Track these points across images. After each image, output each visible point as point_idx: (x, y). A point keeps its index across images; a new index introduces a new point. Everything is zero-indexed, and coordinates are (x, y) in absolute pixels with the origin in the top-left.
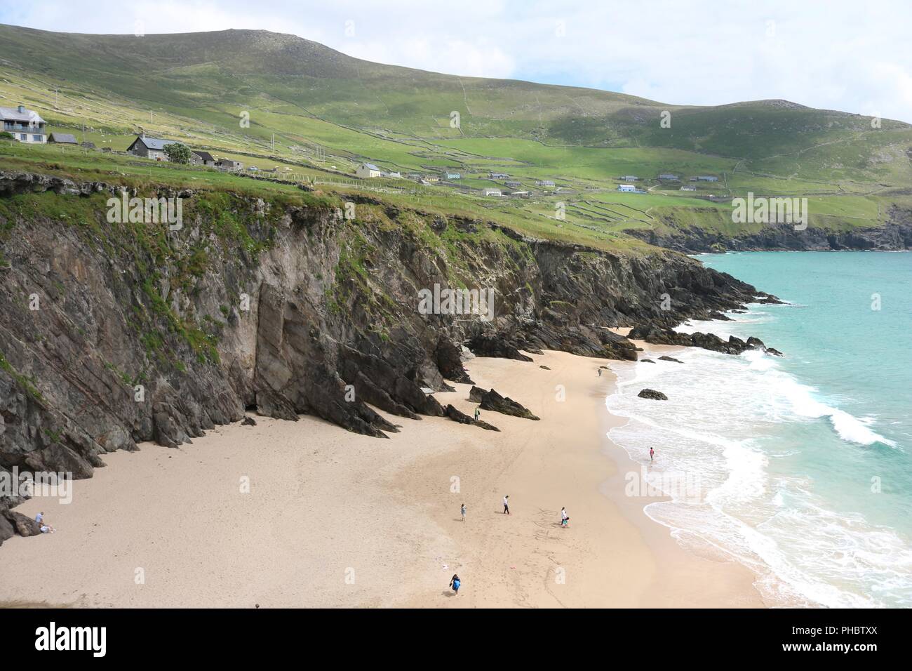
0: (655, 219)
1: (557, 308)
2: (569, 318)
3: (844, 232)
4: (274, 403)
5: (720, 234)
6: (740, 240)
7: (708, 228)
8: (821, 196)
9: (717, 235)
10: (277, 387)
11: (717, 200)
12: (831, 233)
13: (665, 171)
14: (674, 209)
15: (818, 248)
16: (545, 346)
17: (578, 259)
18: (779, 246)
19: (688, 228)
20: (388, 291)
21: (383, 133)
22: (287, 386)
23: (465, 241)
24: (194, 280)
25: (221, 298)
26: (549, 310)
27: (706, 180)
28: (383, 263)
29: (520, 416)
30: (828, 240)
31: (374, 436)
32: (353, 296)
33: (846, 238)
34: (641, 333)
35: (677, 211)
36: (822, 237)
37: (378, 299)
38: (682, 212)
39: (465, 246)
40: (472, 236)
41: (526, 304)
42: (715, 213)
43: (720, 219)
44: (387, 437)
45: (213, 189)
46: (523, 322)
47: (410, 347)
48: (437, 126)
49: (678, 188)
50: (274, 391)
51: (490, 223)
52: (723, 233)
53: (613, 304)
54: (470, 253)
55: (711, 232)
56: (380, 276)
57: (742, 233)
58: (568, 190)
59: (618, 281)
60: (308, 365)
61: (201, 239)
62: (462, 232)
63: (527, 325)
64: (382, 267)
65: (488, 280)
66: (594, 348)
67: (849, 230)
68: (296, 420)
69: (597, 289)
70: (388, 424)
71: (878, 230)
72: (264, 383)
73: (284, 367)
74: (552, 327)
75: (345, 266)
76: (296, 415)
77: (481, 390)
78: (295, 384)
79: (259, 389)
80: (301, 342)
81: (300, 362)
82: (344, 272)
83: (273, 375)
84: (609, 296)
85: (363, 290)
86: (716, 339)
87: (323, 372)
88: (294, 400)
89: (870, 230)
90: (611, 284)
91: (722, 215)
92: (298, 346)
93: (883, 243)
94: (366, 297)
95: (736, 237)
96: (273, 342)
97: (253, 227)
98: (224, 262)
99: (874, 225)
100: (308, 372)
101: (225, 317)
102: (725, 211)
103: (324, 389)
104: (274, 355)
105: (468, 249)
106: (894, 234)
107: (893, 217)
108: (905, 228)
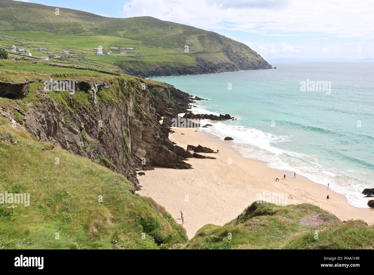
1: (170, 111)
2: (175, 114)
3: (183, 68)
6: (148, 73)
7: (136, 69)
8: (173, 55)
11: (136, 57)
13: (112, 46)
14: (121, 62)
15: (175, 74)
17: (155, 90)
18: (162, 75)
19: (128, 69)
20: (147, 113)
22: (145, 157)
27: (129, 49)
29: (211, 153)
30: (178, 71)
31: (188, 169)
33: (184, 70)
34: (188, 116)
35: (123, 62)
36: (176, 71)
37: (146, 117)
38: (125, 63)
42: (137, 63)
43: (139, 65)
44: (193, 168)
45: (115, 79)
49: (119, 53)
55: (137, 71)
58: (76, 55)
67: (185, 67)
68: (154, 169)
69: (163, 101)
70: (187, 164)
71: (194, 67)
72: (136, 157)
73: (143, 149)
74: (170, 118)
75: (136, 105)
76: (152, 167)
77: (192, 146)
78: (148, 155)
79: (135, 160)
80: (149, 138)
81: (149, 146)
82: (136, 107)
83: (139, 154)
84: (166, 103)
85: (142, 114)
86: (215, 116)
87: (161, 149)
88: (149, 162)
89: (192, 67)
90: (165, 98)
91: (140, 63)
92: (147, 140)
93: (196, 72)
94: (143, 116)
95: (146, 72)
96: (139, 140)
97: (124, 93)
98: (124, 110)
99: (192, 65)
100: (154, 150)
101: (126, 133)
102: (141, 62)
103: (163, 155)
104: (139, 146)
105: (138, 91)
106: (199, 68)
107: (197, 62)
108: (202, 66)
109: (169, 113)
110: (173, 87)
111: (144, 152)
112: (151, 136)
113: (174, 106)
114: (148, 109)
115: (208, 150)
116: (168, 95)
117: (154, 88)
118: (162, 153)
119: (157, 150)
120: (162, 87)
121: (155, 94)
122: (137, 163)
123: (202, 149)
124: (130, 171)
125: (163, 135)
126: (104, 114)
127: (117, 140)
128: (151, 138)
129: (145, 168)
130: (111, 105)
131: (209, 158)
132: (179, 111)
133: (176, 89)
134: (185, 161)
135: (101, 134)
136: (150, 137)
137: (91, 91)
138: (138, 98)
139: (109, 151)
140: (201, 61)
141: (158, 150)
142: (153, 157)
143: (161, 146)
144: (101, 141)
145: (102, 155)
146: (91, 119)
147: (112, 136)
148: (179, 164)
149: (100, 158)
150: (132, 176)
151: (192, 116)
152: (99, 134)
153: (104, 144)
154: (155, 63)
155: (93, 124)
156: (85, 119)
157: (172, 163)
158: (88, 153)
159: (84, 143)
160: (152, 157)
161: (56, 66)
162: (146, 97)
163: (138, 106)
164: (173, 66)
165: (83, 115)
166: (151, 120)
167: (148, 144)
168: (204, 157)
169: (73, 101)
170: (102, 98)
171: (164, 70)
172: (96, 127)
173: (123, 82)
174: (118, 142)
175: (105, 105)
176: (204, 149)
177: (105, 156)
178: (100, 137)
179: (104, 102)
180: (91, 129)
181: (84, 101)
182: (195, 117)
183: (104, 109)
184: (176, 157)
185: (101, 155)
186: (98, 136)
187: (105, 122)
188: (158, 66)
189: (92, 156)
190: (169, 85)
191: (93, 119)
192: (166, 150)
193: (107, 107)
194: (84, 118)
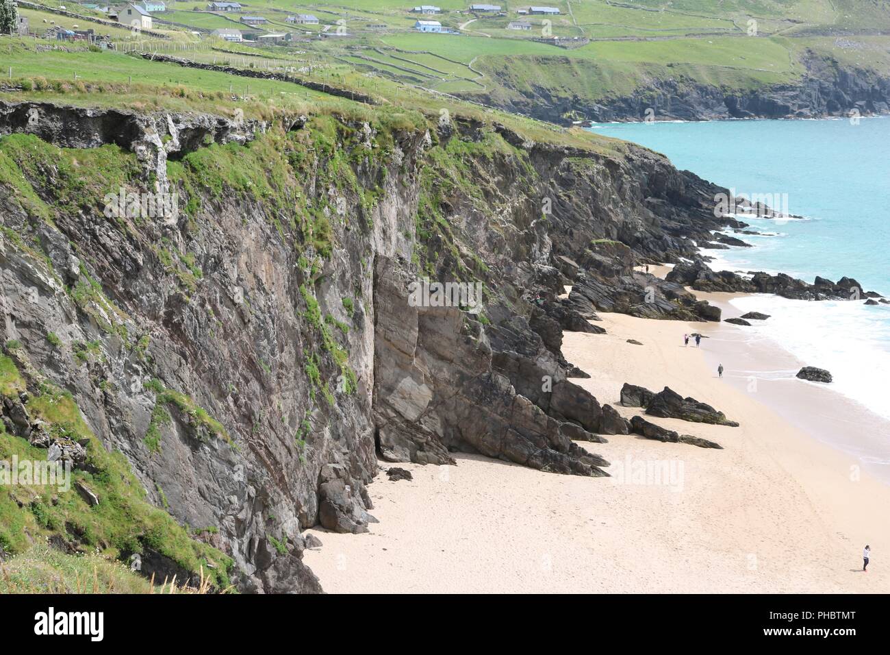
0: (486, 77)
1: (603, 249)
2: (621, 264)
3: (748, 91)
4: (412, 440)
5: (575, 97)
6: (605, 105)
7: (559, 88)
8: (711, 37)
9: (571, 98)
10: (412, 415)
11: (567, 44)
12: (729, 93)
14: (507, 59)
15: (713, 115)
16: (593, 306)
17: (568, 168)
19: (530, 89)
20: (474, 248)
22: (427, 412)
23: (474, 155)
24: (321, 262)
25: (344, 285)
26: (593, 254)
27: (543, 13)
28: (465, 206)
29: (714, 423)
30: (726, 103)
31: (588, 475)
32: (441, 261)
33: (750, 100)
34: (684, 276)
35: (511, 62)
36: (718, 100)
37: (468, 263)
38: (520, 63)
39: (475, 161)
40: (479, 144)
41: (542, 244)
42: (566, 65)
43: (574, 74)
44: (608, 475)
46: (540, 271)
47: (516, 332)
49: (503, 26)
50: (407, 421)
51: (494, 124)
52: (580, 96)
53: (615, 232)
54: (482, 172)
55: (562, 95)
56: (463, 225)
57: (608, 95)
59: (619, 199)
60: (463, 377)
61: (319, 195)
62: (467, 142)
63: (544, 274)
64: (464, 211)
65: (505, 212)
66: (662, 305)
67: (754, 89)
68: (454, 463)
69: (597, 211)
70: (590, 455)
71: (793, 88)
72: (389, 411)
73: (420, 383)
74: (600, 278)
75: (427, 216)
76: (451, 455)
77: (639, 389)
78: (439, 408)
79: (385, 421)
80: (445, 343)
81: (445, 374)
82: (428, 225)
83: (403, 398)
84: (610, 221)
85: (450, 251)
86: (794, 281)
87: (491, 387)
88: (440, 432)
89: (783, 88)
90: (609, 203)
91: (576, 67)
92: (441, 351)
93: (800, 107)
94: (456, 261)
95: (599, 102)
96: (405, 347)
97: (359, 168)
98: (347, 229)
99: (787, 81)
100: (461, 389)
101: (349, 316)
102: (581, 62)
103: (494, 412)
104: (404, 367)
105: (479, 167)
106: (813, 93)
107: (809, 68)
108: (827, 84)
109: (598, 257)
110: (663, 161)
111: (424, 394)
112: (453, 337)
113: (641, 233)
114: (481, 235)
115: (700, 410)
116: (620, 190)
117: (565, 160)
118: (491, 402)
119: (472, 390)
120: (597, 157)
121: (566, 183)
122: (393, 434)
123: (678, 403)
124: (334, 459)
125: (532, 338)
126: (200, 233)
127: (267, 336)
128: (454, 342)
129: (419, 453)
130: (238, 204)
131: (691, 440)
132: (662, 254)
133: (673, 168)
134: (581, 444)
135: (176, 303)
136: (450, 340)
137: (143, 148)
138: (443, 189)
139: (212, 369)
140: (825, 64)
141: (477, 391)
142: (458, 416)
143: (489, 377)
144: (176, 330)
145: (169, 379)
146: (129, 247)
147: (234, 318)
148: (553, 451)
149: (158, 390)
150: (339, 477)
151: (703, 275)
152: (168, 304)
153: (186, 342)
154: (636, 70)
155: (138, 268)
156: (104, 245)
157: (527, 446)
158: (92, 367)
159: (85, 332)
160: (452, 416)
161: (168, 60)
162: (512, 189)
163: (440, 219)
164: (707, 80)
165: (94, 230)
166: (488, 277)
167: (440, 363)
168: (673, 438)
169: (62, 178)
170: (202, 173)
171: (669, 96)
172: (151, 278)
173: (358, 126)
174: (269, 342)
175: (210, 200)
176: (684, 407)
177: (184, 388)
178: (169, 315)
179: (208, 191)
180: (127, 282)
181: (106, 181)
182: (716, 279)
183: (204, 217)
184: (544, 423)
185: (165, 382)
186: (162, 313)
187: (206, 261)
188: (648, 80)
189: (109, 380)
190: (647, 153)
191: (137, 248)
192: (508, 393)
193: (218, 209)
194: (98, 240)
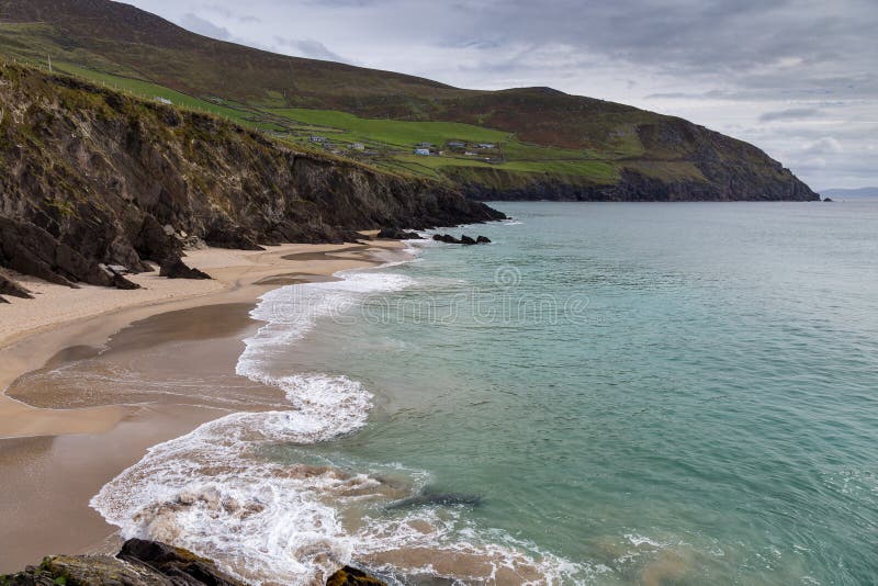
0: (443, 175)
2: (310, 216)
3: (588, 188)
5: (494, 188)
6: (509, 193)
8: (572, 161)
11: (493, 162)
14: (458, 168)
15: (568, 199)
18: (539, 198)
21: (218, 100)
23: (204, 140)
27: (486, 147)
30: (576, 193)
35: (460, 170)
38: (465, 170)
39: (204, 144)
41: (275, 206)
42: (490, 172)
43: (493, 176)
44: (7, 302)
48: (268, 97)
49: (463, 153)
55: (487, 187)
57: (511, 188)
58: (374, 152)
63: (276, 225)
67: (591, 186)
91: (496, 174)
93: (616, 196)
95: (506, 191)
99: (610, 183)
106: (624, 190)
107: (623, 177)
108: (632, 186)
140: (634, 176)
171: (545, 189)
